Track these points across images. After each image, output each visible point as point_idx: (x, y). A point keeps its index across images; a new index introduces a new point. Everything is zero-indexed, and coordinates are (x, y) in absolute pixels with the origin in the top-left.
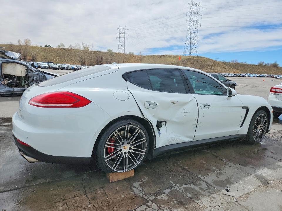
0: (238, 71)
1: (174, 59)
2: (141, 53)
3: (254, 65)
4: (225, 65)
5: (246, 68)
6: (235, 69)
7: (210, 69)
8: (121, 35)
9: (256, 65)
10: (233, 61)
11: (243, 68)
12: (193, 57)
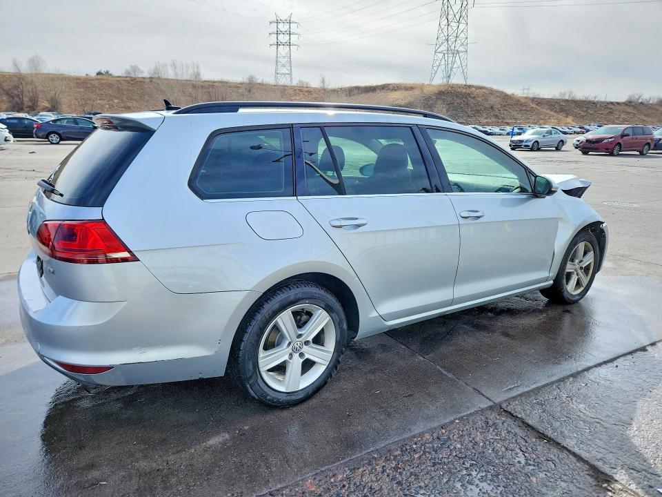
0: (570, 120)
1: (406, 93)
2: (323, 81)
3: (612, 103)
4: (537, 105)
5: (592, 112)
6: (561, 116)
7: (496, 116)
8: (281, 37)
9: (618, 103)
10: (564, 94)
11: (584, 111)
12: (452, 86)
